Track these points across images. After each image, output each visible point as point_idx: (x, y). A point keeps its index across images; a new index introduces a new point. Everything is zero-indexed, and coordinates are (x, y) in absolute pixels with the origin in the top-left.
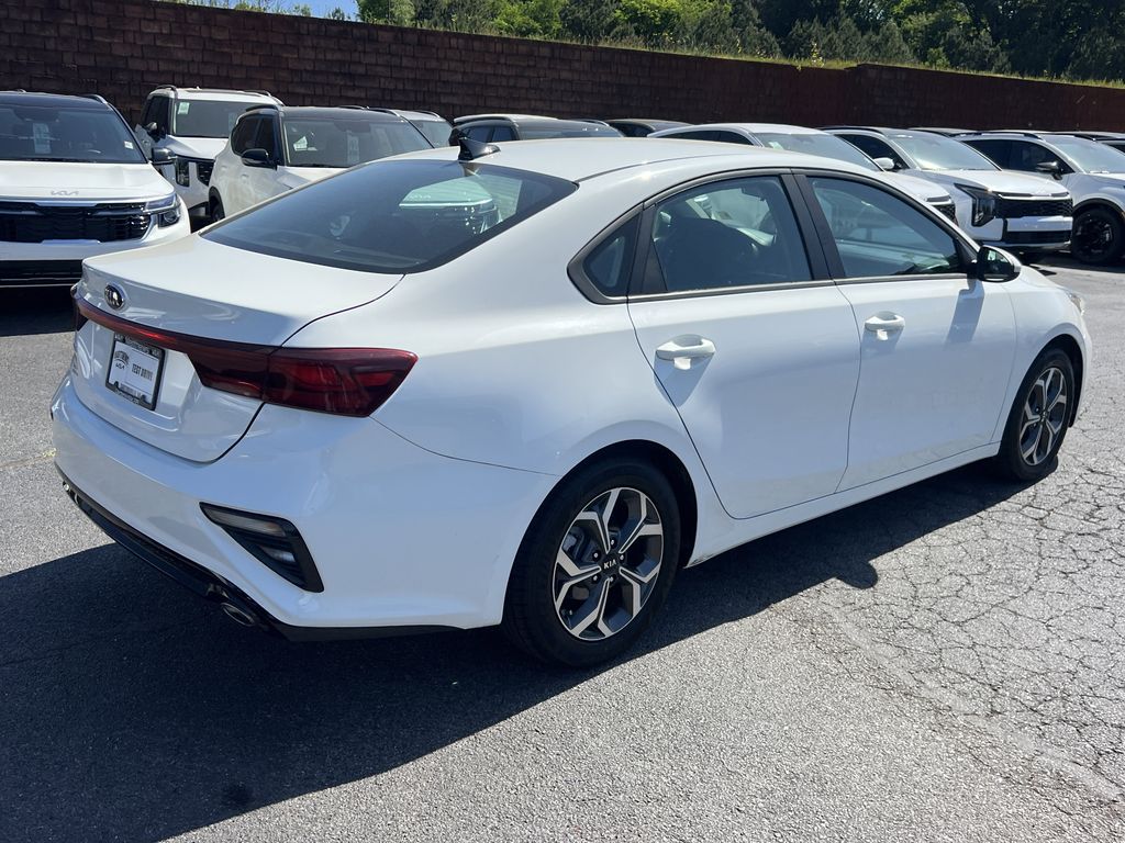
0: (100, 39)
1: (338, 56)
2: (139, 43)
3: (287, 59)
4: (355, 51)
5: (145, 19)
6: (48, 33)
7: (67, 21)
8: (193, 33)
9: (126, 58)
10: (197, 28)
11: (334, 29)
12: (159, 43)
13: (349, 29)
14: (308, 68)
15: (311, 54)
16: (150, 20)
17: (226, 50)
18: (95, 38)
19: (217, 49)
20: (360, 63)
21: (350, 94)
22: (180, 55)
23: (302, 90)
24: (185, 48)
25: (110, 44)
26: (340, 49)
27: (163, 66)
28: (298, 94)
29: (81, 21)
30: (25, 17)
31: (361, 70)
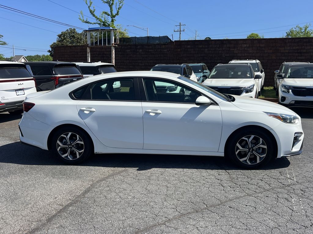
0: (232, 49)
1: (297, 48)
2: (241, 49)
3: (281, 50)
4: (303, 45)
5: (243, 43)
6: (220, 49)
7: (225, 46)
8: (255, 46)
9: (237, 53)
10: (256, 44)
11: (297, 40)
12: (246, 49)
13: (302, 40)
14: (287, 52)
15: (289, 48)
16: (244, 44)
17: (263, 49)
18: (230, 49)
19: (261, 49)
20: (304, 49)
21: (300, 58)
22: (251, 51)
23: (284, 58)
24: (252, 50)
25: (234, 50)
26: (298, 46)
27: (246, 55)
28: (282, 59)
29: (228, 46)
30: (216, 46)
31: (305, 51)
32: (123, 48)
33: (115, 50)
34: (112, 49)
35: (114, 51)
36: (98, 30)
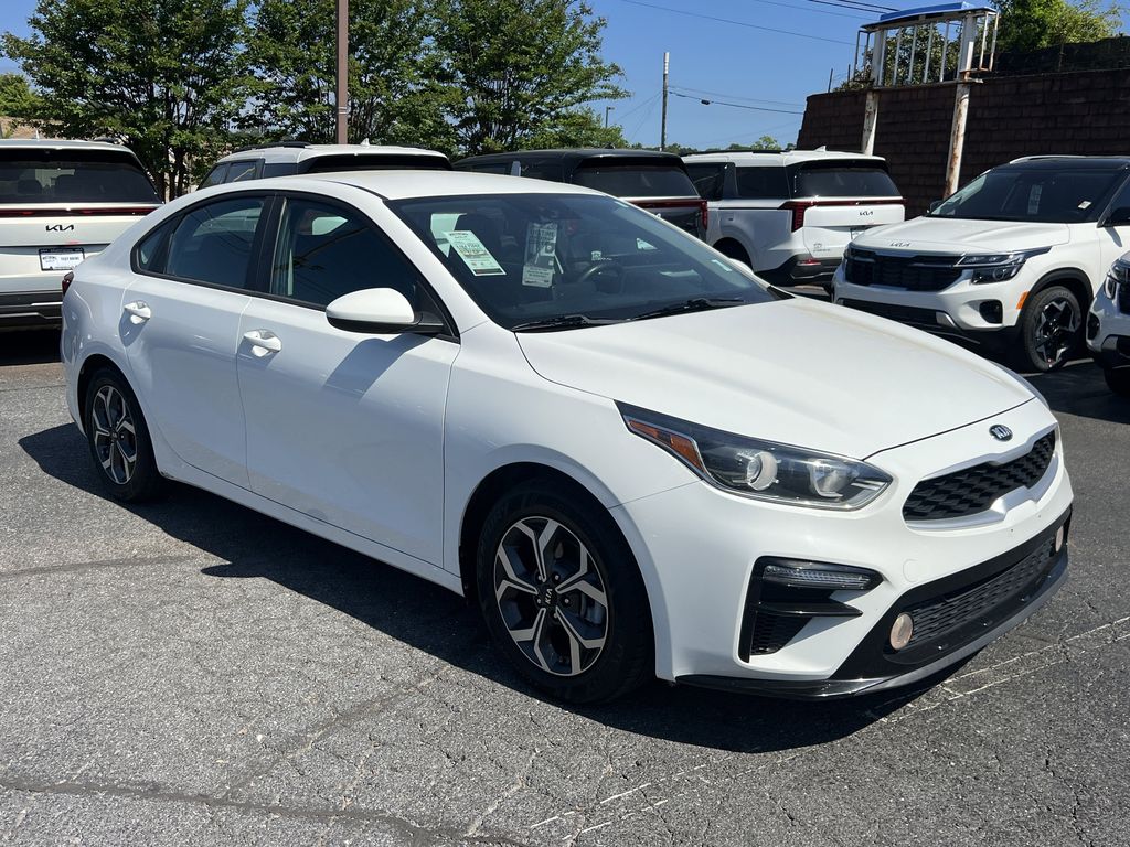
32: (1056, 89)
33: (970, 98)
34: (958, 95)
35: (966, 102)
36: (916, 18)
